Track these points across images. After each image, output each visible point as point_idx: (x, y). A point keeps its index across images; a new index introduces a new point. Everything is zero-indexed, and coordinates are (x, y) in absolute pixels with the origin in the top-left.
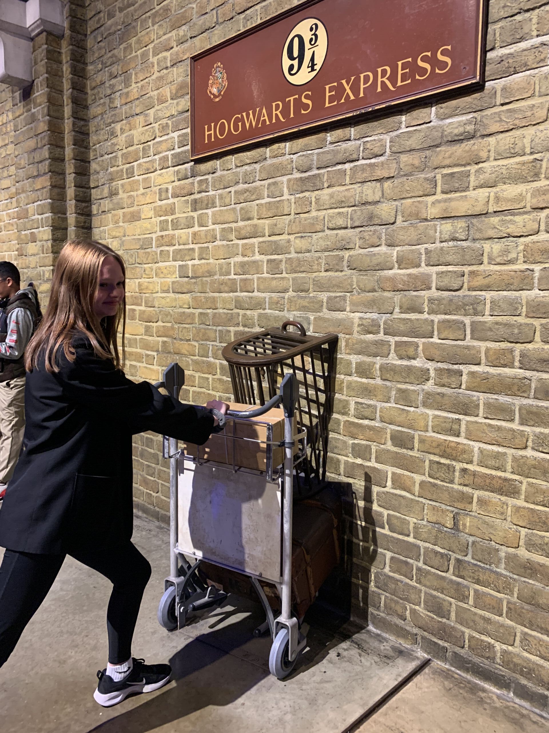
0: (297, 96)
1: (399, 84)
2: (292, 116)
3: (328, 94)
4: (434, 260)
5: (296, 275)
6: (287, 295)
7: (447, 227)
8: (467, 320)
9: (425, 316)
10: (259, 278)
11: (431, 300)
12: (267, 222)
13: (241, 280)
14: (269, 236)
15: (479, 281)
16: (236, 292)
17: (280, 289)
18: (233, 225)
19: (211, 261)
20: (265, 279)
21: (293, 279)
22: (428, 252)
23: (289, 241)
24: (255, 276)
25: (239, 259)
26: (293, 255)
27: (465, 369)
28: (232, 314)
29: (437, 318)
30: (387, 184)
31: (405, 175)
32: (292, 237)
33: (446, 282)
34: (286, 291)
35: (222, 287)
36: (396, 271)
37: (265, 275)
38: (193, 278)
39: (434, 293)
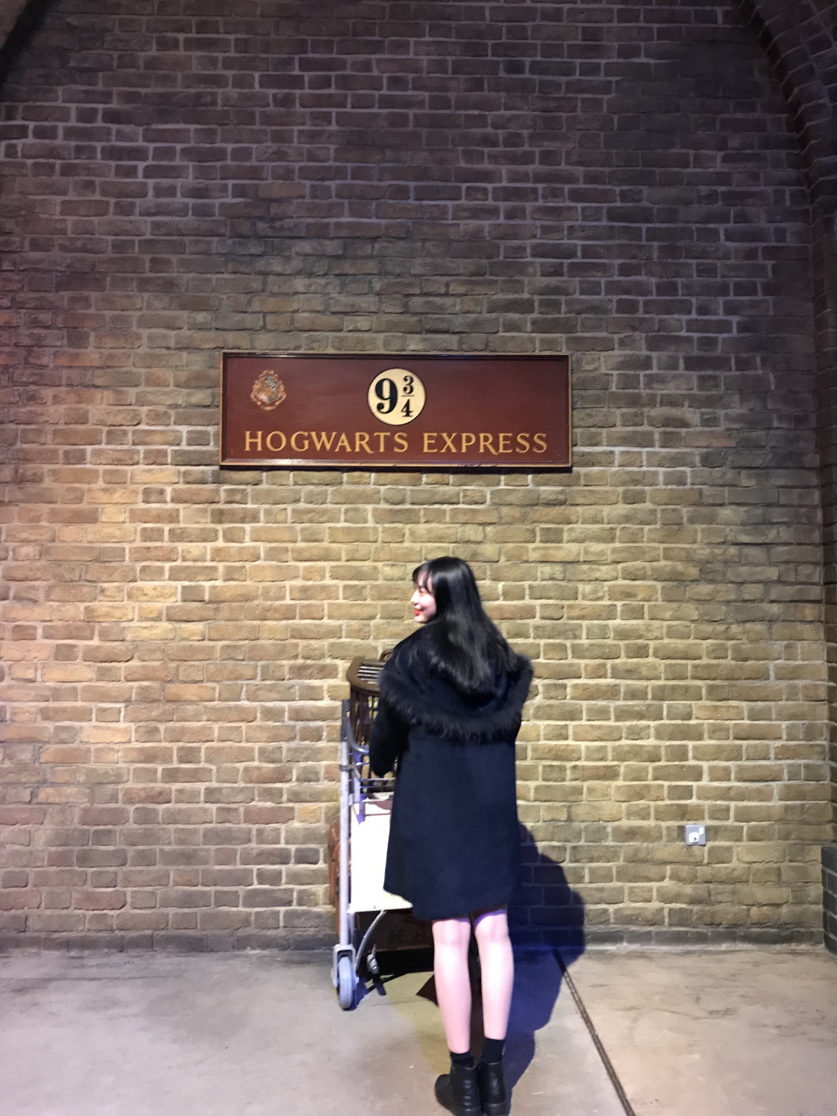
0: (388, 434)
1: (501, 450)
2: (382, 449)
3: (426, 442)
4: (537, 594)
5: (385, 602)
6: (373, 622)
7: (547, 569)
8: (568, 643)
9: (531, 640)
10: (330, 605)
11: (537, 628)
12: (344, 546)
13: (303, 607)
14: (347, 561)
15: (576, 612)
16: (294, 618)
17: (364, 616)
18: (290, 545)
19: (248, 583)
20: (341, 605)
21: (383, 606)
22: (531, 587)
23: (375, 568)
24: (326, 602)
25: (299, 583)
26: (380, 582)
27: (570, 683)
28: (285, 646)
29: (542, 642)
30: (489, 529)
31: (507, 523)
32: (379, 565)
33: (548, 613)
34: (372, 618)
35: (269, 614)
36: (501, 602)
37: (341, 601)
38: (210, 602)
39: (537, 621)
